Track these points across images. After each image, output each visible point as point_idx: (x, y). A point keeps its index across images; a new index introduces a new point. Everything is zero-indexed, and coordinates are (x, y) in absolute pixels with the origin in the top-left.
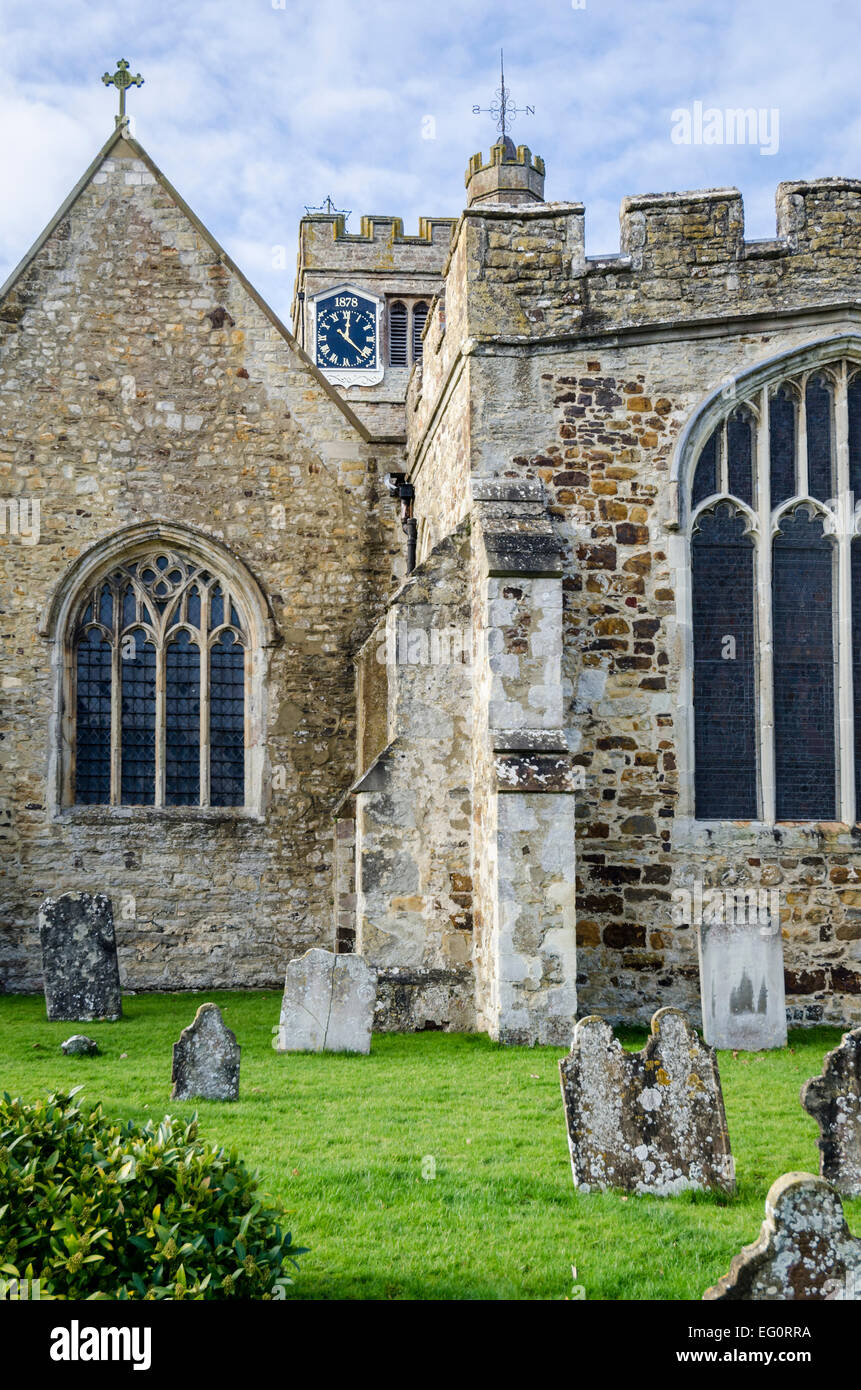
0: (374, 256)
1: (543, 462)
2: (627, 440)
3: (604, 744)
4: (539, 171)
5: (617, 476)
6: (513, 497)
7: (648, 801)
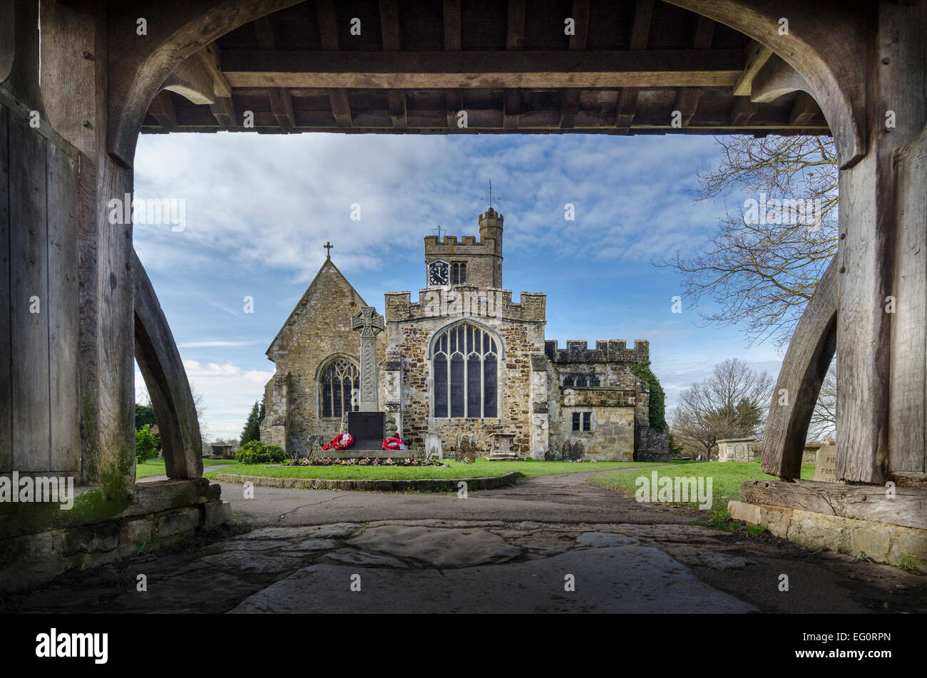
0: (447, 249)
1: (401, 346)
2: (419, 341)
3: (415, 403)
4: (501, 219)
5: (417, 348)
6: (394, 353)
7: (423, 414)
